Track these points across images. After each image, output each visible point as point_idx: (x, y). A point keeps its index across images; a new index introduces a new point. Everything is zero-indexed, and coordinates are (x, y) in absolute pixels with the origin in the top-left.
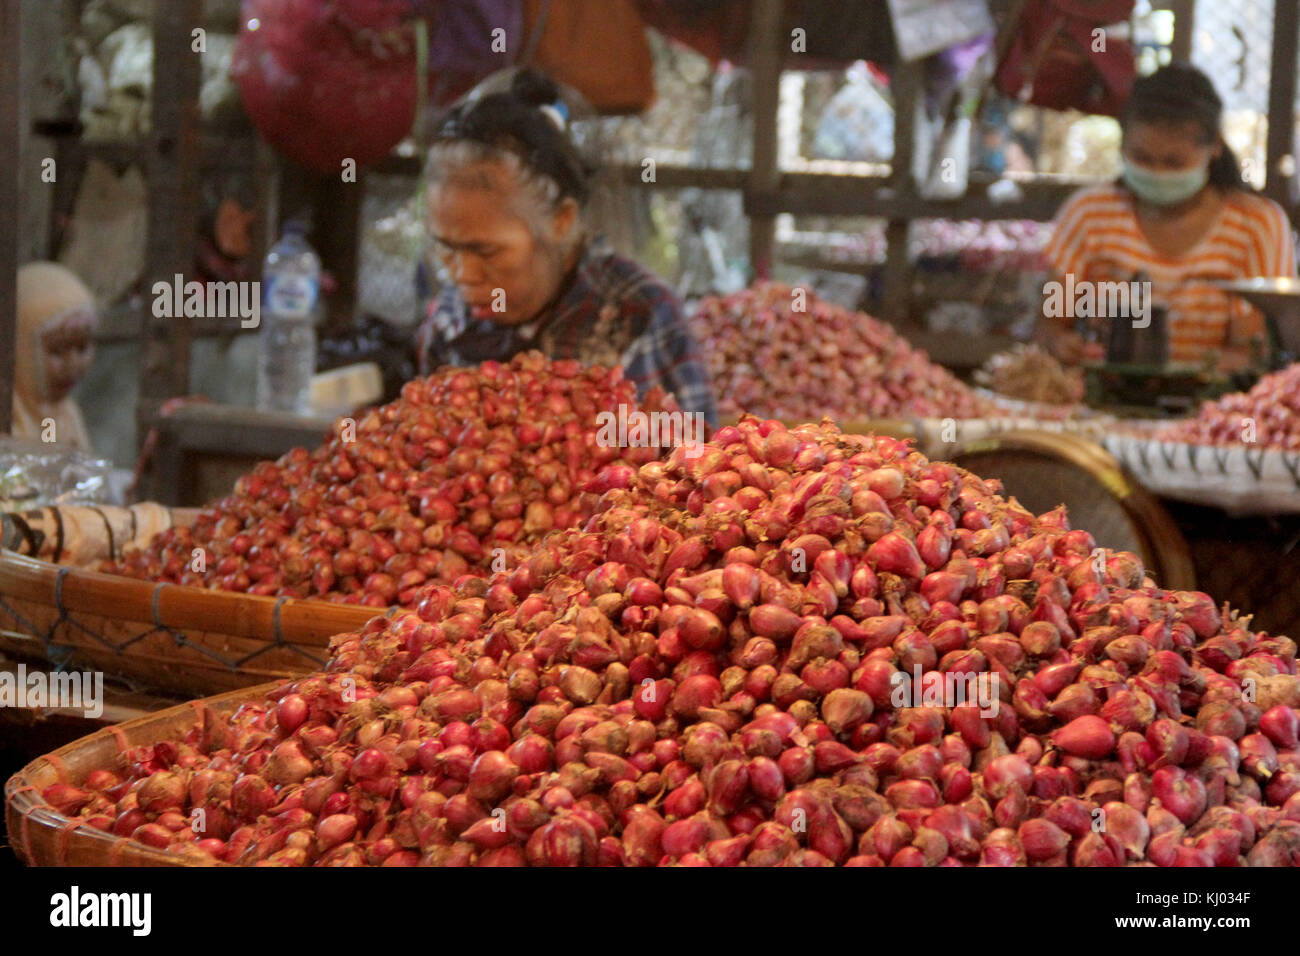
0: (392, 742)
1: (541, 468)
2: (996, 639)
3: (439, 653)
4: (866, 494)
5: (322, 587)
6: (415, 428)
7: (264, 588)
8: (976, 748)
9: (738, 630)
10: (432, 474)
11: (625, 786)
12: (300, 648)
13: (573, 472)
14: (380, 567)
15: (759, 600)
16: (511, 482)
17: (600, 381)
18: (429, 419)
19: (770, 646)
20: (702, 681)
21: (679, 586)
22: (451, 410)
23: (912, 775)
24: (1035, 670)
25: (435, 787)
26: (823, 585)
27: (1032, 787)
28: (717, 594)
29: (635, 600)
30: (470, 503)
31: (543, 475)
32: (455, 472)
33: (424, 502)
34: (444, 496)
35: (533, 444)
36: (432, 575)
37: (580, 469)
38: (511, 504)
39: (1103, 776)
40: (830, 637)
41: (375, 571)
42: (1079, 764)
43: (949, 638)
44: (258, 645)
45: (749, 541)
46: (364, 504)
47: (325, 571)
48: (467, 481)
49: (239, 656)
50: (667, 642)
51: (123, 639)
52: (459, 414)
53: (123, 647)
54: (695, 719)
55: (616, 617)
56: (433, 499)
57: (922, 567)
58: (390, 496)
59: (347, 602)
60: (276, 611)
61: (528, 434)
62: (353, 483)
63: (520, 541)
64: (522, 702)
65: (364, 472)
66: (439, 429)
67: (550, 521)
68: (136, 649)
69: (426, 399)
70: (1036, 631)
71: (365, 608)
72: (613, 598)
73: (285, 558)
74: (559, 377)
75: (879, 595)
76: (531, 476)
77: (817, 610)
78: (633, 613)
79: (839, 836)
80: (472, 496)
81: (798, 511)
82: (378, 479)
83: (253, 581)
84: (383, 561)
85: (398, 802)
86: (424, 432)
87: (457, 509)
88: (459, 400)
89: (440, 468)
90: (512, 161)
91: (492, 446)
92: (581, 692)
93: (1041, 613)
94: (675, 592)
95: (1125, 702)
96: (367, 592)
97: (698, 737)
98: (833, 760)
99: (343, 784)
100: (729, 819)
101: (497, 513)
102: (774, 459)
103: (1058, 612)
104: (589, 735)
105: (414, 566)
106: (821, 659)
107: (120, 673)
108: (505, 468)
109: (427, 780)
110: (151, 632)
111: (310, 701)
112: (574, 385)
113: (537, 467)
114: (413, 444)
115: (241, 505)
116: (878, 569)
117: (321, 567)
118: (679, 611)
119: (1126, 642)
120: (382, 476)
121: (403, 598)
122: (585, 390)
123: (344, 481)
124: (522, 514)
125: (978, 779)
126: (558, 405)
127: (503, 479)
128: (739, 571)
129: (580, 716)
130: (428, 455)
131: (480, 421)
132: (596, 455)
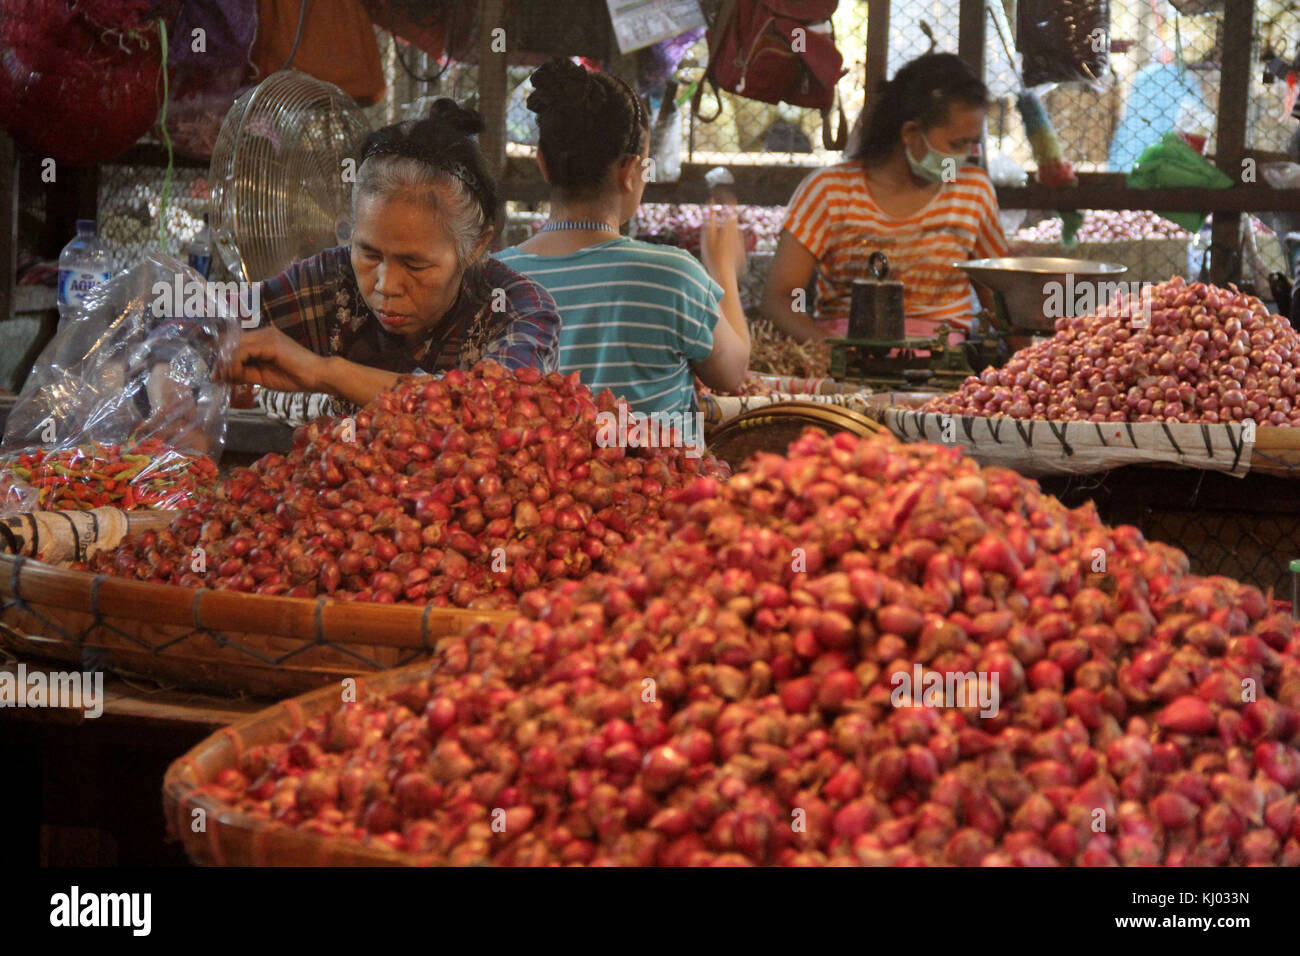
0: (551, 739)
1: (524, 469)
2: (1094, 631)
3: (576, 657)
4: (956, 502)
5: (331, 586)
6: (398, 435)
7: (272, 588)
8: (1093, 729)
9: (866, 629)
10: (421, 477)
11: (790, 776)
12: (340, 645)
13: (551, 472)
14: (385, 566)
15: (885, 602)
16: (499, 483)
17: (561, 386)
18: (408, 425)
19: (900, 643)
20: (842, 678)
21: (804, 589)
22: (430, 417)
23: (1046, 756)
24: (1132, 658)
25: (606, 780)
26: (939, 586)
27: (1153, 763)
28: (845, 598)
29: (767, 604)
30: (462, 504)
31: (526, 476)
32: (442, 475)
33: (419, 505)
34: (436, 498)
35: (514, 447)
36: (436, 572)
37: (557, 469)
38: (502, 504)
39: (1206, 751)
40: (955, 634)
41: (379, 569)
42: (1183, 740)
43: (1053, 631)
44: (298, 644)
45: (860, 546)
46: (360, 507)
47: (332, 571)
48: (458, 483)
49: (281, 654)
50: (804, 642)
51: (161, 640)
52: (438, 421)
53: (160, 648)
54: (844, 712)
55: (749, 619)
56: (427, 501)
57: (1019, 566)
58: (384, 499)
59: (358, 600)
60: (318, 612)
61: (508, 439)
62: (344, 488)
63: (511, 538)
64: (674, 701)
65: (353, 477)
66: (419, 434)
67: (538, 519)
68: (174, 650)
69: (398, 406)
70: (1130, 622)
71: (376, 605)
72: (742, 603)
73: (289, 559)
74: (524, 383)
75: (987, 593)
76: (516, 477)
77: (937, 610)
78: (766, 616)
79: (993, 815)
80: (463, 498)
81: (902, 518)
82: (369, 484)
83: (259, 581)
84: (388, 560)
85: (567, 795)
86: (406, 438)
87: (450, 509)
88: (435, 407)
89: (429, 472)
90: (457, 184)
91: (475, 451)
92: (730, 690)
93: (1128, 605)
94: (801, 596)
95: (1219, 684)
96: (375, 590)
97: (850, 728)
98: (975, 746)
99: (513, 780)
100: (890, 802)
101: (489, 512)
102: (861, 470)
103: (1142, 604)
104: (751, 730)
105: (418, 565)
106: (950, 655)
107: (150, 672)
108: (491, 470)
109: (596, 775)
110: (192, 634)
111: (458, 704)
112: (539, 390)
113: (520, 469)
114: (396, 449)
115: (224, 509)
116: (982, 569)
117: (329, 567)
118: (808, 614)
119: (1203, 629)
120: (373, 480)
121: (410, 594)
122: (549, 395)
123: (333, 485)
124: (512, 514)
125: (1102, 759)
126: (527, 410)
127: (492, 481)
128: (862, 575)
129: (735, 713)
130: (413, 460)
131: (460, 427)
132: (571, 456)
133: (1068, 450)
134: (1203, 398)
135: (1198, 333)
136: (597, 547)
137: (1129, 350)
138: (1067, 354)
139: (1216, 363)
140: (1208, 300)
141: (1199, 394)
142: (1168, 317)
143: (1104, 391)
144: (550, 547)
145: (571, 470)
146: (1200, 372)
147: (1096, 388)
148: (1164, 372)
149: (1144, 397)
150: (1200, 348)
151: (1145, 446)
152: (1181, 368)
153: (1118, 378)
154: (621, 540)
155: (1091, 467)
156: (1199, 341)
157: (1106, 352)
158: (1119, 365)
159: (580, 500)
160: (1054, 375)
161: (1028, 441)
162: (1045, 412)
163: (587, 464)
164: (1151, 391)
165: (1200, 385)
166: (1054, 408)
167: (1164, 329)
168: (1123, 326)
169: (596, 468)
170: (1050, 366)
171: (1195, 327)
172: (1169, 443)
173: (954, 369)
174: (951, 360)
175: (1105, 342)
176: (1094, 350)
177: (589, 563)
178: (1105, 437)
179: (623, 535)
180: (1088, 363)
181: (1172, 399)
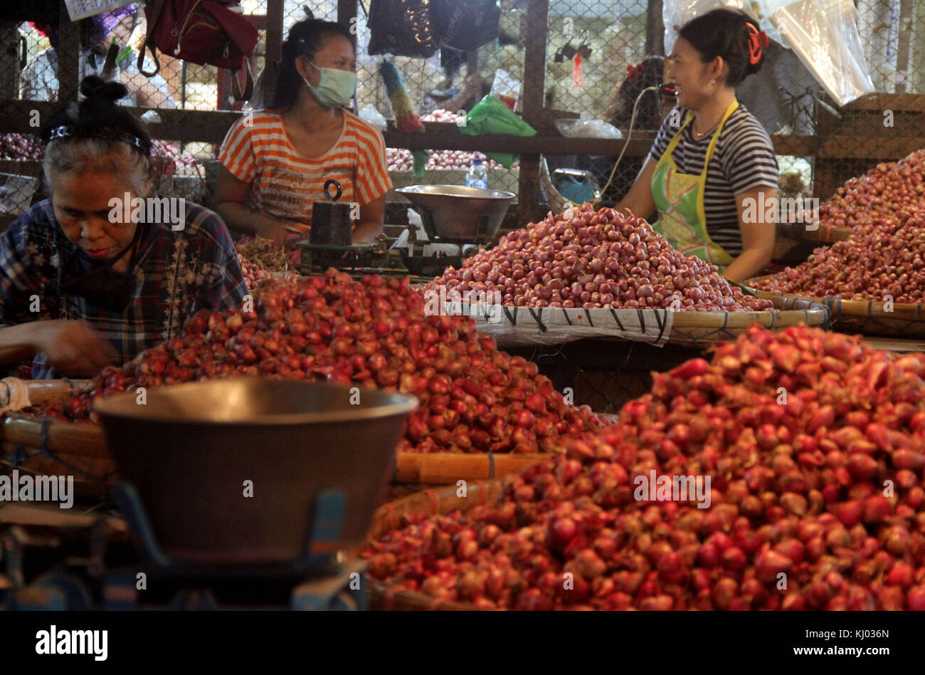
1: (397, 349)
9: (882, 466)
15: (896, 446)
16: (385, 361)
19: (913, 476)
21: (827, 438)
22: (316, 312)
28: (864, 445)
29: (806, 449)
30: (360, 375)
31: (400, 354)
32: (339, 355)
33: (329, 376)
34: (340, 371)
38: (390, 375)
48: (354, 361)
50: (842, 475)
52: (322, 315)
56: (334, 373)
61: (382, 328)
64: (755, 518)
65: (266, 356)
66: (310, 325)
69: (281, 303)
72: (786, 449)
76: (394, 355)
78: (808, 457)
80: (360, 371)
82: (281, 361)
85: (692, 587)
86: (300, 327)
88: (316, 305)
89: (328, 352)
91: (360, 337)
92: (798, 510)
101: (381, 381)
108: (377, 351)
113: (394, 349)
120: (285, 358)
127: (379, 359)
128: (875, 428)
130: (310, 344)
131: (343, 319)
132: (427, 340)
133: (543, 328)
134: (625, 291)
135: (614, 244)
136: (462, 407)
137: (568, 255)
138: (521, 258)
139: (628, 265)
140: (614, 220)
141: (621, 287)
142: (590, 232)
143: (555, 286)
144: (432, 407)
145: (427, 351)
146: (619, 272)
147: (549, 283)
148: (595, 272)
149: (584, 289)
150: (617, 254)
151: (598, 325)
152: (606, 269)
153: (563, 276)
154: (475, 402)
155: (559, 340)
156: (615, 249)
157: (551, 257)
158: (562, 267)
159: (442, 372)
160: (514, 273)
161: (513, 321)
162: (513, 300)
163: (436, 345)
164: (588, 286)
165: (621, 282)
166: (519, 298)
167: (589, 240)
168: (558, 239)
169: (443, 349)
170: (511, 267)
171: (609, 239)
172: (615, 322)
173: (393, 267)
174: (391, 260)
175: (550, 249)
176: (542, 256)
177: (458, 418)
178: (570, 318)
179: (477, 397)
180: (539, 265)
181: (606, 291)
